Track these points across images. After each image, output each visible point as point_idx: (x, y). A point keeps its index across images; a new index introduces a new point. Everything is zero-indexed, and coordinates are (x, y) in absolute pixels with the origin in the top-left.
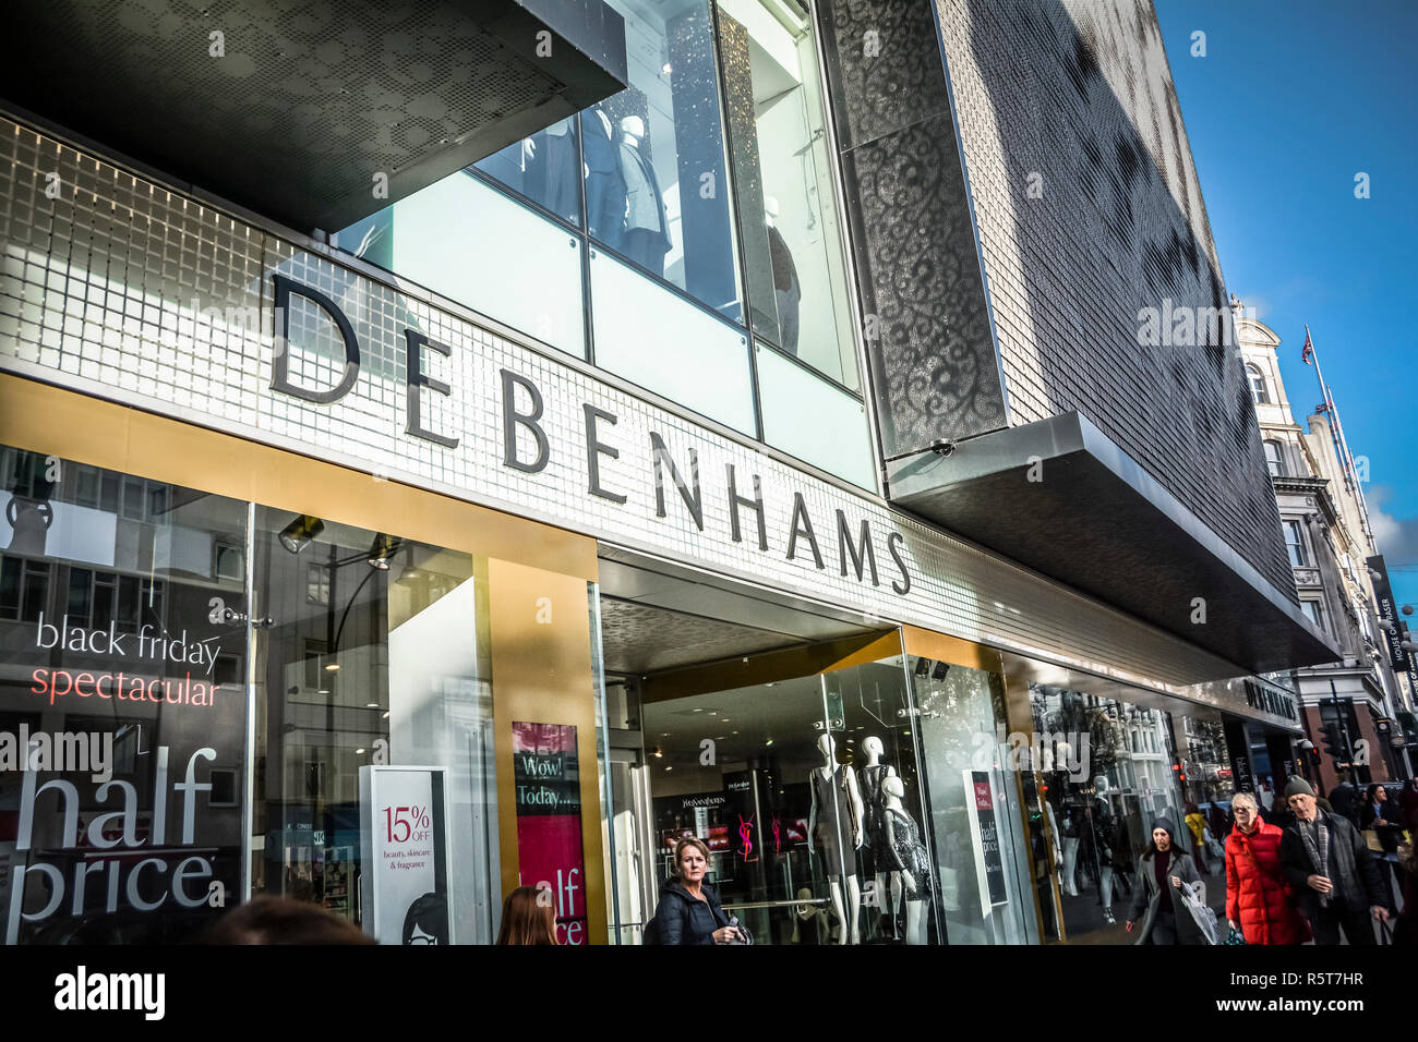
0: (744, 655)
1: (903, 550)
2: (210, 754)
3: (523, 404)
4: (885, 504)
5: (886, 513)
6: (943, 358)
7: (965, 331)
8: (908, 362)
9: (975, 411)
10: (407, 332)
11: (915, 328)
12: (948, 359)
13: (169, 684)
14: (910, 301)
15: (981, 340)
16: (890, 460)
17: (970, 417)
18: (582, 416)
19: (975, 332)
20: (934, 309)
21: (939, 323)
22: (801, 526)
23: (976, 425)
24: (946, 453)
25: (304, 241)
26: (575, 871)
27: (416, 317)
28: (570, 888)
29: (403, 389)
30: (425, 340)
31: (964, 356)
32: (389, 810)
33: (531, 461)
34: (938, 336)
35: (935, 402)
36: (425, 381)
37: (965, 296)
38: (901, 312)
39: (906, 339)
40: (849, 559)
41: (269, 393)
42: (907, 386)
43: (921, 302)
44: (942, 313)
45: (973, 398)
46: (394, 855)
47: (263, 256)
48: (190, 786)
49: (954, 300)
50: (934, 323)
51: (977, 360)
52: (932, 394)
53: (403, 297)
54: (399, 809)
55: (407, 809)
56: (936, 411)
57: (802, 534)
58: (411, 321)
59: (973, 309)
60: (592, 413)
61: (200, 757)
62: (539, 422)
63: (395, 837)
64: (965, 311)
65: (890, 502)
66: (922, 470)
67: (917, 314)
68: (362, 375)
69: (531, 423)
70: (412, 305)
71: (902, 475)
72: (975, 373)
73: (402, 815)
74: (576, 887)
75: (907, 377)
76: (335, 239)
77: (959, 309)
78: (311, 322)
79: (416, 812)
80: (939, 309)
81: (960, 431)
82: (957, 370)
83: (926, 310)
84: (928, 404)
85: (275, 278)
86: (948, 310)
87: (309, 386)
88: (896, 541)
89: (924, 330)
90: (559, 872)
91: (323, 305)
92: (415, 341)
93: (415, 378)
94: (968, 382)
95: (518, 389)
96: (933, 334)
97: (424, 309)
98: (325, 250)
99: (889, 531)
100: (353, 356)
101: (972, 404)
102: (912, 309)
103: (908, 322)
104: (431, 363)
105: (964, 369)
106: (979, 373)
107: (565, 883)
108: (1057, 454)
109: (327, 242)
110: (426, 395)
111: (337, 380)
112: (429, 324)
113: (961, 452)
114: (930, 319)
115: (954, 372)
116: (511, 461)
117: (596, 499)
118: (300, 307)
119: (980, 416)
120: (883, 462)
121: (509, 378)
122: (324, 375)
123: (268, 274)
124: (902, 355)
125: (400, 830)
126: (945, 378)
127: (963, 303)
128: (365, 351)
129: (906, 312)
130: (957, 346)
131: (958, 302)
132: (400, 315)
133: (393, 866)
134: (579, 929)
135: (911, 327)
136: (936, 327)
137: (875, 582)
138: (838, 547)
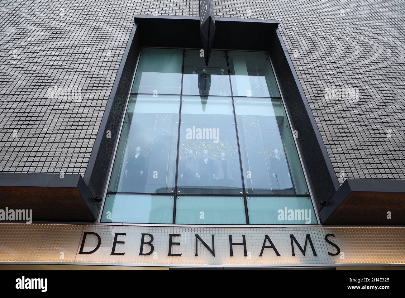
1: (335, 239)
10: (115, 234)
18: (168, 237)
22: (268, 244)
30: (120, 234)
33: (148, 252)
36: (118, 242)
40: (297, 249)
41: (78, 255)
47: (83, 229)
57: (268, 247)
60: (172, 236)
62: (152, 243)
69: (149, 244)
85: (85, 232)
88: (330, 237)
93: (115, 242)
95: (146, 237)
97: (121, 227)
99: (325, 234)
100: (100, 242)
109: (97, 222)
110: (118, 246)
111: (94, 248)
116: (141, 254)
117: (170, 256)
120: (319, 212)
121: (144, 235)
137: (315, 254)
138: (291, 247)
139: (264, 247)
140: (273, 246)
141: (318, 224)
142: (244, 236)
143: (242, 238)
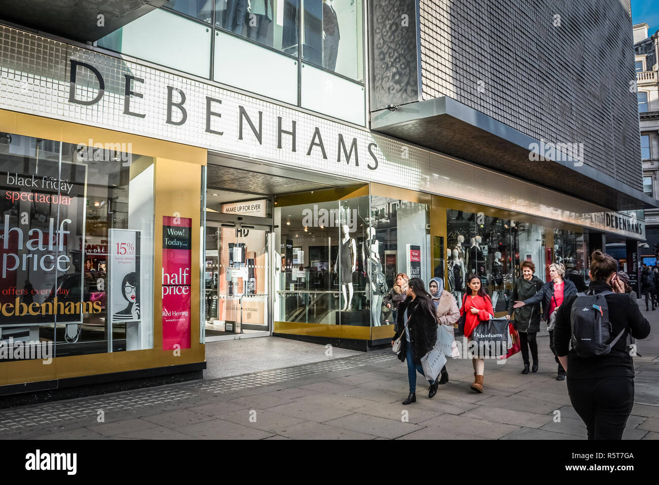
0: (312, 190)
1: (376, 151)
2: (69, 221)
3: (177, 98)
4: (369, 131)
5: (369, 134)
6: (397, 68)
7: (407, 57)
8: (384, 68)
9: (406, 93)
10: (126, 75)
11: (388, 54)
12: (399, 69)
13: (54, 197)
14: (387, 41)
15: (413, 61)
16: (373, 112)
17: (405, 96)
18: (205, 101)
19: (411, 57)
20: (396, 46)
21: (398, 52)
22: (317, 141)
23: (407, 99)
24: (394, 110)
25: (83, 45)
26: (188, 269)
27: (130, 69)
28: (185, 275)
29: (123, 97)
30: (133, 78)
31: (405, 68)
32: (118, 244)
33: (179, 120)
34: (396, 58)
35: (392, 88)
36: (132, 93)
37: (409, 41)
38: (383, 46)
39: (384, 59)
40: (342, 154)
41: (68, 103)
42: (382, 79)
43: (391, 42)
44: (399, 48)
45: (407, 87)
46: (119, 259)
47: (67, 53)
48: (62, 232)
49: (404, 42)
50: (395, 52)
51: (410, 70)
52: (391, 84)
53: (125, 62)
54: (122, 244)
55: (125, 244)
56: (391, 92)
57: (317, 144)
58: (129, 70)
59: (411, 47)
60: (209, 100)
61: (65, 222)
62: (184, 106)
63: (120, 253)
64: (408, 47)
65: (371, 130)
66: (384, 118)
67: (389, 47)
68: (106, 93)
69: (180, 106)
70: (128, 65)
71: (376, 118)
72: (408, 76)
73: (123, 246)
74: (187, 275)
75: (382, 75)
76: (95, 44)
77: (406, 46)
78: (86, 75)
79: (129, 245)
80: (398, 46)
81: (400, 102)
82: (402, 74)
83: (393, 46)
84: (389, 89)
85: (71, 61)
86: (401, 46)
87: (84, 99)
88: (373, 147)
89: (391, 55)
90: (181, 269)
91: (90, 69)
92: (129, 78)
93: (128, 92)
94: (405, 80)
95: (175, 93)
96: (394, 57)
97: (134, 66)
98: (91, 48)
99: (369, 142)
100: (102, 87)
101: (406, 90)
102: (388, 45)
103: (385, 51)
104: (136, 87)
105: (405, 74)
106: (410, 76)
107: (183, 273)
108: (435, 115)
109: (93, 45)
110: (133, 99)
111: (96, 96)
112: (135, 70)
113: (399, 110)
114: (394, 50)
115: (400, 75)
116: (169, 121)
117: (209, 134)
118: (81, 71)
119: (408, 95)
120: (370, 113)
121: (170, 89)
122: (90, 94)
123: (68, 59)
124: (381, 66)
125: (122, 251)
126: (397, 77)
127: (407, 44)
128: (107, 84)
129: (385, 46)
130: (403, 63)
131: (406, 43)
132: (124, 69)
133: (119, 262)
134: (188, 289)
135: (386, 53)
136: (396, 54)
137: (357, 164)
138: (337, 149)
139: (313, 143)
140: (321, 145)
141: (365, 127)
142: (294, 123)
143: (291, 124)
